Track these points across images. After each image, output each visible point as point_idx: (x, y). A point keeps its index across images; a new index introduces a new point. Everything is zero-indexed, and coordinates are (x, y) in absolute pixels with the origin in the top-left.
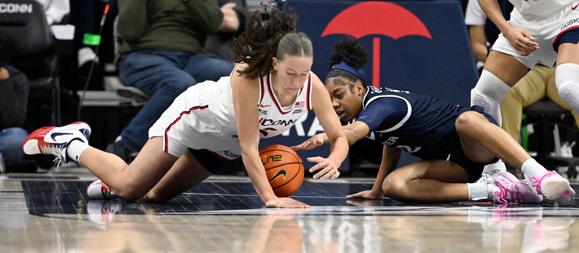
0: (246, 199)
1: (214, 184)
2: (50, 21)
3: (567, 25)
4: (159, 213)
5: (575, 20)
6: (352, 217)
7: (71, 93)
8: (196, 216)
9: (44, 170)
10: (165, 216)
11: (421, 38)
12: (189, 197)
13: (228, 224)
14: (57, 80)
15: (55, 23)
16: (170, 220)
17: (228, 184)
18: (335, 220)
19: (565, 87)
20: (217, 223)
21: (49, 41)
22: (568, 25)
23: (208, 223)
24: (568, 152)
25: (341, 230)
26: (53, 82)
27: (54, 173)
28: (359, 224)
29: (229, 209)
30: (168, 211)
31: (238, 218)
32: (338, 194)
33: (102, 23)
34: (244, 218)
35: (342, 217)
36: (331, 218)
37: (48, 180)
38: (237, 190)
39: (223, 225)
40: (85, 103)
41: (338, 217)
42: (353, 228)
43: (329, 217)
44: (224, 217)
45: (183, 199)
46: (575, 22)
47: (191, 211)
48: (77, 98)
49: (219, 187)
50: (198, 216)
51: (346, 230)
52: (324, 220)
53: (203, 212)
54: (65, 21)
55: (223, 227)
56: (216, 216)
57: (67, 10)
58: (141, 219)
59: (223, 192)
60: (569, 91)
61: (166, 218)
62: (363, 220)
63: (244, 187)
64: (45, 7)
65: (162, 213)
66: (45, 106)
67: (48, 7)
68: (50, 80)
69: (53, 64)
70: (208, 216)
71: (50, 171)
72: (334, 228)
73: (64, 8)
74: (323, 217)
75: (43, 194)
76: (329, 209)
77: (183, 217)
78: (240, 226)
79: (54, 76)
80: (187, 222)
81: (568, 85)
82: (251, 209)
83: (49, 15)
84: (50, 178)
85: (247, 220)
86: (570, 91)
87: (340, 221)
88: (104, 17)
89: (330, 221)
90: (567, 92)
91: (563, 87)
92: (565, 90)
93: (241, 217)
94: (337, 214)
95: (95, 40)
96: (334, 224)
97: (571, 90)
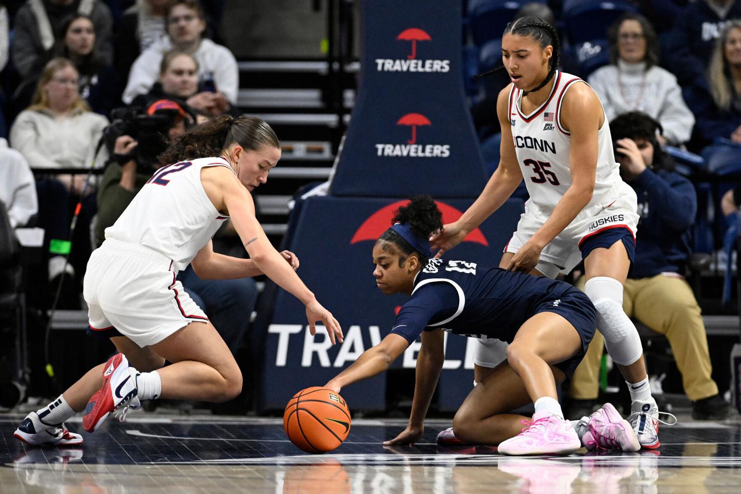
0: (258, 446)
1: (218, 427)
2: (13, 223)
3: (595, 225)
4: (149, 463)
5: (606, 219)
6: (389, 468)
7: (40, 312)
8: (195, 466)
9: (6, 409)
10: (157, 466)
11: (481, 246)
12: (186, 442)
13: (235, 476)
14: (23, 297)
15: (20, 226)
16: (161, 470)
17: (234, 426)
18: (368, 471)
19: (602, 304)
20: (222, 475)
21: (12, 249)
22: (597, 225)
23: (210, 474)
24: (656, 388)
25: (375, 484)
26: (18, 299)
27: (19, 412)
28: (398, 476)
29: (236, 458)
30: (160, 460)
31: (248, 468)
32: (372, 439)
33: (73, 226)
34: (255, 469)
35: (377, 468)
36: (363, 468)
37: (11, 421)
38: (245, 434)
39: (228, 478)
40: (55, 326)
41: (371, 467)
42: (390, 481)
43: (360, 467)
44: (230, 468)
45: (179, 445)
46: (606, 222)
47: (189, 459)
48: (47, 319)
49: (224, 430)
50: (197, 466)
51: (382, 483)
52: (355, 472)
53: (204, 462)
54: (32, 223)
55: (228, 479)
56: (220, 467)
57: (34, 210)
58: (127, 470)
59: (228, 437)
60: (606, 309)
61: (157, 468)
62: (402, 471)
63: (255, 430)
64: (7, 205)
65: (152, 463)
66: (7, 330)
67: (11, 206)
68: (13, 297)
69: (17, 277)
70: (211, 466)
71: (14, 410)
72: (367, 481)
73: (31, 207)
74: (353, 467)
75: (4, 439)
76: (361, 457)
77: (179, 468)
78: (249, 478)
79: (19, 292)
80: (184, 474)
81: (607, 302)
82: (264, 457)
83: (13, 216)
84: (13, 418)
85: (257, 471)
86: (608, 311)
87: (375, 472)
88: (75, 219)
89: (362, 472)
90: (603, 311)
91: (600, 304)
92: (601, 308)
93: (251, 468)
94: (370, 464)
95: (65, 247)
96: (367, 476)
97: (609, 309)
